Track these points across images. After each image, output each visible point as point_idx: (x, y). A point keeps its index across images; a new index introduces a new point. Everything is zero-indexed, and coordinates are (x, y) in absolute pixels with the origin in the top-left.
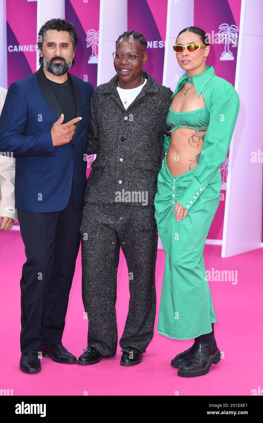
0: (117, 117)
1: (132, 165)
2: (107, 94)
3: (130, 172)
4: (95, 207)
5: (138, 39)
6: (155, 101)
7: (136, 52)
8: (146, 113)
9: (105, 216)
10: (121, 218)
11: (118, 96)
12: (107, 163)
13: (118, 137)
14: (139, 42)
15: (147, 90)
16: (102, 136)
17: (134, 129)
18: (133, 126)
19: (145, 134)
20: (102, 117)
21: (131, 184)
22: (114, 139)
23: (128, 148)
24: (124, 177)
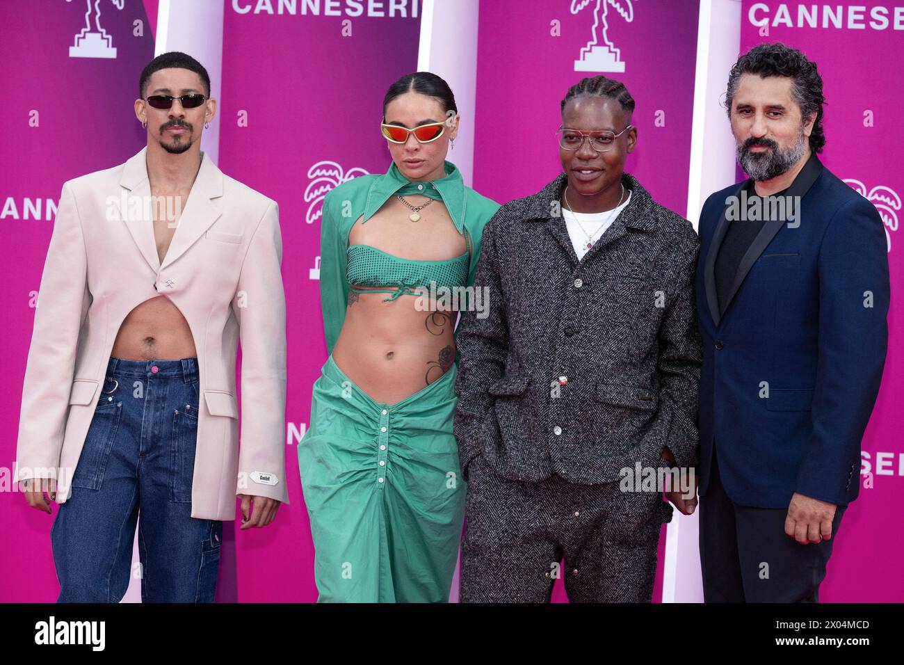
0: (556, 279)
1: (586, 392)
2: (536, 220)
3: (581, 410)
4: (511, 486)
5: (615, 96)
6: (643, 247)
7: (612, 128)
8: (625, 274)
9: (537, 507)
10: (577, 514)
11: (563, 229)
12: (529, 384)
13: (558, 325)
14: (619, 103)
15: (629, 222)
16: (516, 321)
17: (595, 308)
18: (594, 302)
19: (622, 323)
20: (520, 275)
21: (582, 436)
22: (549, 330)
23: (579, 353)
24: (567, 420)
